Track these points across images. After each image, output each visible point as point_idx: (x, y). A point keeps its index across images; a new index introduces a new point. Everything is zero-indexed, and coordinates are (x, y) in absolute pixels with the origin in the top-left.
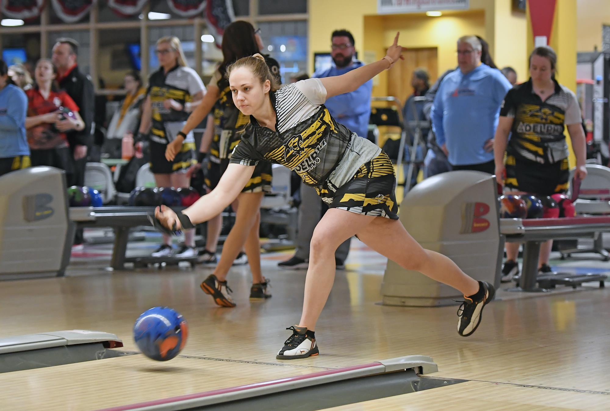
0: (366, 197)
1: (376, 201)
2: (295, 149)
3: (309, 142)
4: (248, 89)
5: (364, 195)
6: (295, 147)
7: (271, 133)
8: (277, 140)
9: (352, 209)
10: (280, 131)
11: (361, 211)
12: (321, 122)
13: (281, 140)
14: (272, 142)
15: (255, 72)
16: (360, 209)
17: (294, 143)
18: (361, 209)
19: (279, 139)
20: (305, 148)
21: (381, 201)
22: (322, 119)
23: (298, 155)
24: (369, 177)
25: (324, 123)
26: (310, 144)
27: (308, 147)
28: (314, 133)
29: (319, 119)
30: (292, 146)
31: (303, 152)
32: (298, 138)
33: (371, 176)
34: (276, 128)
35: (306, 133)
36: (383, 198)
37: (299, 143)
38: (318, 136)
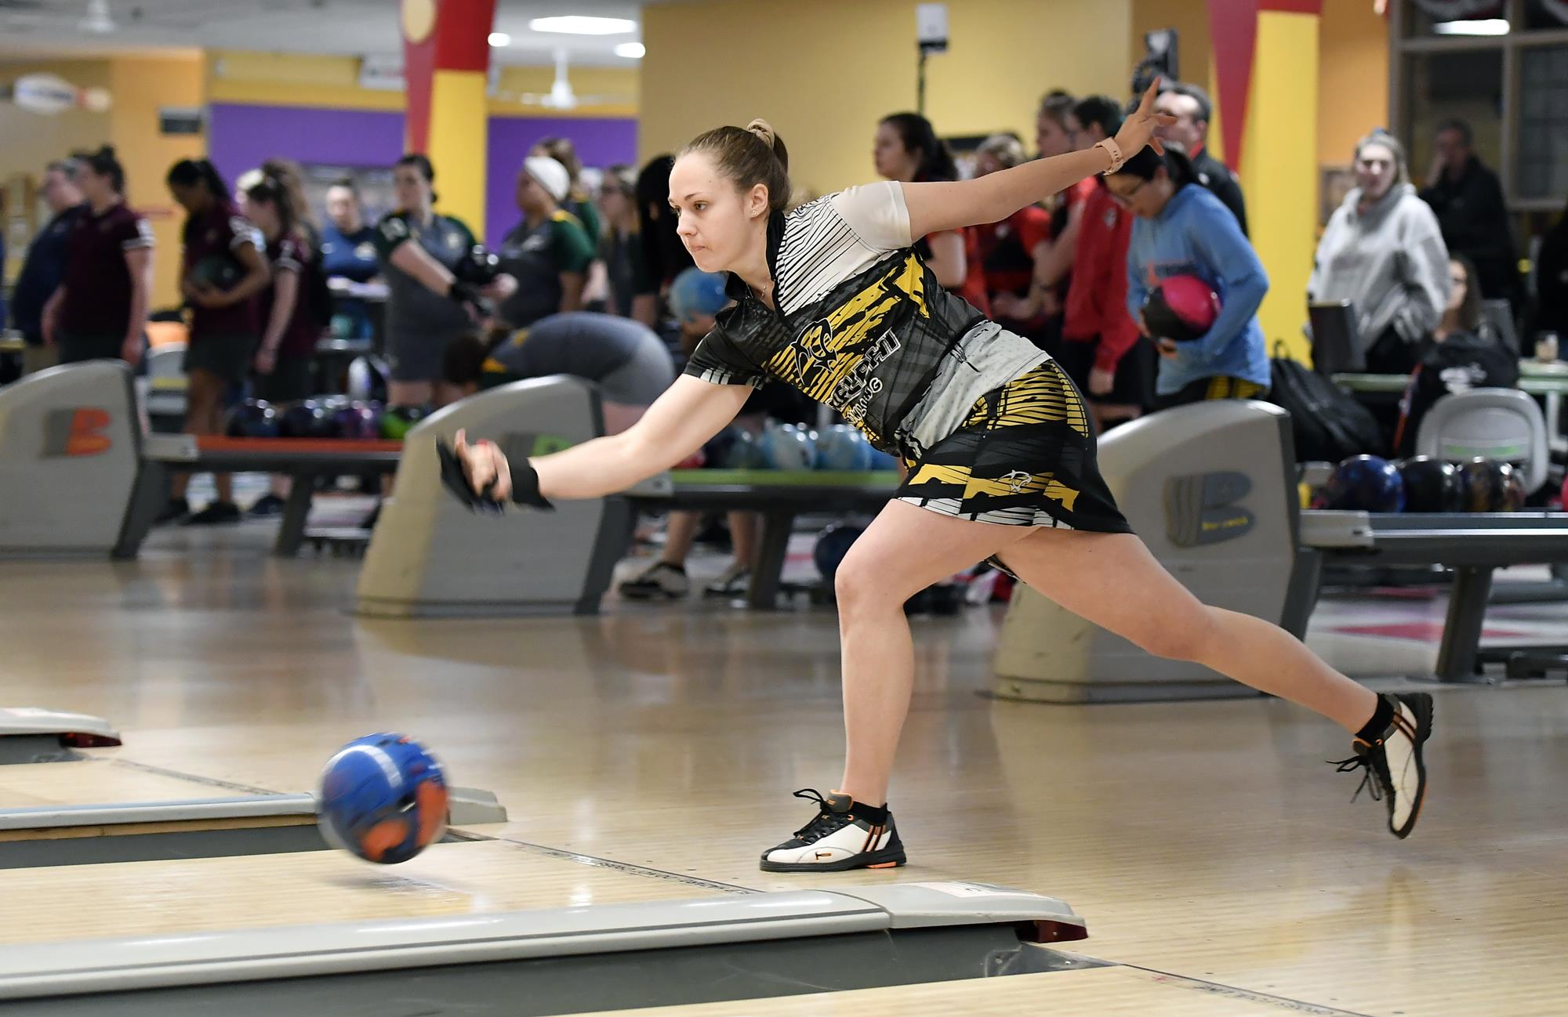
0: (971, 475)
1: (1007, 487)
2: (817, 354)
3: (847, 338)
4: (703, 207)
5: (968, 470)
6: (816, 349)
7: (765, 313)
8: (779, 331)
9: (932, 504)
10: (784, 309)
11: (957, 511)
12: (884, 290)
13: (788, 332)
14: (770, 336)
15: (720, 166)
16: (954, 505)
17: (814, 340)
18: (959, 504)
19: (784, 329)
20: (838, 352)
21: (1021, 487)
22: (889, 283)
23: (825, 370)
24: (990, 427)
25: (894, 291)
26: (849, 344)
27: (845, 350)
28: (859, 317)
29: (882, 280)
30: (811, 348)
31: (835, 363)
32: (820, 328)
33: (994, 425)
34: (777, 303)
35: (839, 315)
36: (1029, 481)
37: (824, 340)
38: (870, 325)
